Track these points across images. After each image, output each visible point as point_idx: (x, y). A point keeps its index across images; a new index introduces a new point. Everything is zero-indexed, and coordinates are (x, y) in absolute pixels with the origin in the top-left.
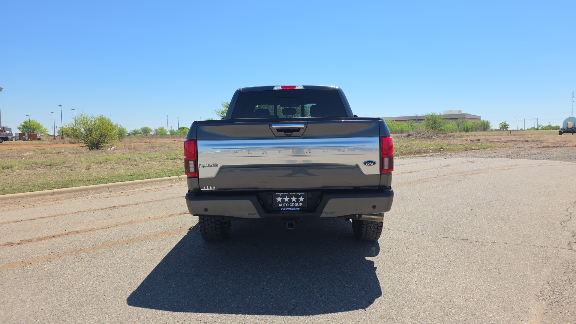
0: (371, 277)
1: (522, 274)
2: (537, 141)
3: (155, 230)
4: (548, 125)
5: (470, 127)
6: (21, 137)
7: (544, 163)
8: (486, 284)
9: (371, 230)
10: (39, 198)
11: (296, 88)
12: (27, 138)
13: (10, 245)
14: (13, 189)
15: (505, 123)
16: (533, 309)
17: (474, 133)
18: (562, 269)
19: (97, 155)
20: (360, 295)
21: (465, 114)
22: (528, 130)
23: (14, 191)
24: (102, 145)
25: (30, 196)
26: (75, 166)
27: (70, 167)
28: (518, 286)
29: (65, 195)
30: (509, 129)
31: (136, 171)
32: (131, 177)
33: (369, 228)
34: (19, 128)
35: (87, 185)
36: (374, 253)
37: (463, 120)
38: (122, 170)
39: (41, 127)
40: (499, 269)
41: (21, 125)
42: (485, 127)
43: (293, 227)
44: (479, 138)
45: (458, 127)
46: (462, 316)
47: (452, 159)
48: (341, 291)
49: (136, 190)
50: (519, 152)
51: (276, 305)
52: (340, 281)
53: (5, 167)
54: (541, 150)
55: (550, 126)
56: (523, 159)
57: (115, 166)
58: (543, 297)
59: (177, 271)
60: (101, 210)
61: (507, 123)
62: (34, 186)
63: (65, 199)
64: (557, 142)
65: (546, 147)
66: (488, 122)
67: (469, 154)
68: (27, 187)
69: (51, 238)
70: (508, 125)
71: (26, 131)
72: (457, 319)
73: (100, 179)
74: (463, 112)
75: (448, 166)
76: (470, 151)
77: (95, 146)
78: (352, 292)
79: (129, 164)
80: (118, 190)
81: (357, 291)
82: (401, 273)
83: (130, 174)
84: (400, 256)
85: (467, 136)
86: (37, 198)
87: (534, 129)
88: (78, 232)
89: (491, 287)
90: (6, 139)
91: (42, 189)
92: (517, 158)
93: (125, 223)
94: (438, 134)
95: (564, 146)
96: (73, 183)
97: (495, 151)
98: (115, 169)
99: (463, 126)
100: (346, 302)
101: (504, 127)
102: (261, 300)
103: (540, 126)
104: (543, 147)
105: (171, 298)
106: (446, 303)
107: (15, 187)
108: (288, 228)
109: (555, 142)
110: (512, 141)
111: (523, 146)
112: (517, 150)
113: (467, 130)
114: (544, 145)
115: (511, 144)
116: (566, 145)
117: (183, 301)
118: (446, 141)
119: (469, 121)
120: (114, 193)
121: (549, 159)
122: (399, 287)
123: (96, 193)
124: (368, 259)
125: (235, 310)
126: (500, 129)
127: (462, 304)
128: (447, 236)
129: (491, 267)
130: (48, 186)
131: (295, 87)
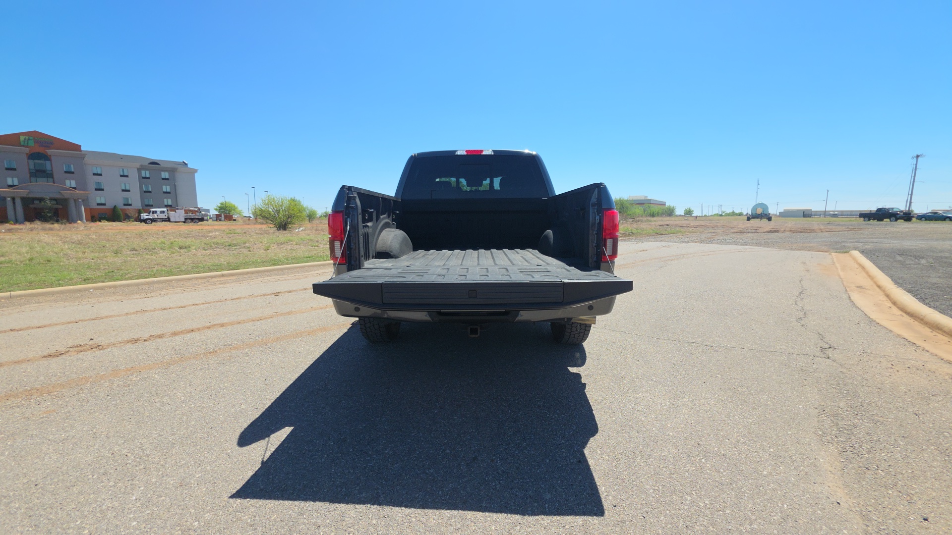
0: (581, 402)
1: (781, 397)
2: (727, 227)
3: (312, 324)
4: (732, 211)
5: (656, 212)
6: (218, 218)
7: (744, 249)
8: (739, 413)
9: (576, 331)
10: (206, 280)
11: (484, 153)
12: (223, 219)
13: (133, 342)
14: (181, 271)
15: (690, 209)
16: (821, 460)
17: (660, 218)
18: (832, 389)
19: (282, 236)
20: (570, 432)
21: (650, 200)
22: (712, 216)
23: (181, 272)
24: (290, 226)
25: (197, 278)
26: (255, 246)
27: (248, 248)
28: (784, 416)
29: (234, 278)
30: (693, 215)
31: (315, 252)
32: (309, 259)
33: (574, 329)
34: (216, 210)
35: (261, 267)
36: (579, 361)
37: (650, 205)
38: (301, 251)
39: (237, 208)
40: (748, 387)
41: (218, 207)
42: (670, 212)
43: (477, 334)
44: (668, 223)
45: (644, 212)
46: (724, 473)
47: (645, 243)
48: (542, 425)
49: (311, 273)
50: (712, 238)
51: (449, 452)
52: (539, 406)
53: (182, 246)
54: (734, 235)
55: (733, 212)
56: (718, 244)
57: (295, 247)
58: (826, 437)
59: (323, 387)
60: (263, 297)
61: (692, 209)
62: (203, 268)
63: (232, 282)
64: (748, 227)
65: (737, 232)
66: (673, 207)
67: (661, 239)
68: (197, 268)
69: (188, 332)
70: (693, 211)
71: (222, 212)
72: (717, 479)
73: (275, 260)
74: (649, 198)
75: (643, 251)
76: (661, 236)
77: (283, 226)
78: (558, 426)
79: (310, 245)
80: (292, 272)
81: (565, 426)
82: (620, 395)
83: (307, 256)
84: (615, 366)
85: (655, 221)
86: (203, 281)
87: (717, 215)
88: (222, 325)
89: (747, 418)
90: (202, 220)
91: (211, 271)
92: (712, 243)
93: (282, 314)
94: (626, 219)
95: (755, 231)
96: (246, 265)
97: (687, 236)
98: (294, 250)
99: (649, 211)
100: (551, 447)
101: (689, 213)
102: (429, 440)
103: (724, 212)
104: (734, 233)
105: (302, 436)
106: (693, 448)
107: (183, 268)
108: (470, 336)
109: (745, 228)
110: (702, 226)
111: (714, 231)
112: (710, 235)
113: (653, 215)
114: (735, 231)
115: (701, 230)
116: (757, 231)
117: (317, 441)
118: (635, 226)
119: (656, 206)
120: (286, 276)
121: (745, 244)
122: (621, 417)
123: (267, 276)
124: (573, 370)
125: (390, 460)
126: (685, 215)
127: (716, 449)
128: (666, 337)
129: (736, 384)
130: (218, 267)
131: (482, 151)
